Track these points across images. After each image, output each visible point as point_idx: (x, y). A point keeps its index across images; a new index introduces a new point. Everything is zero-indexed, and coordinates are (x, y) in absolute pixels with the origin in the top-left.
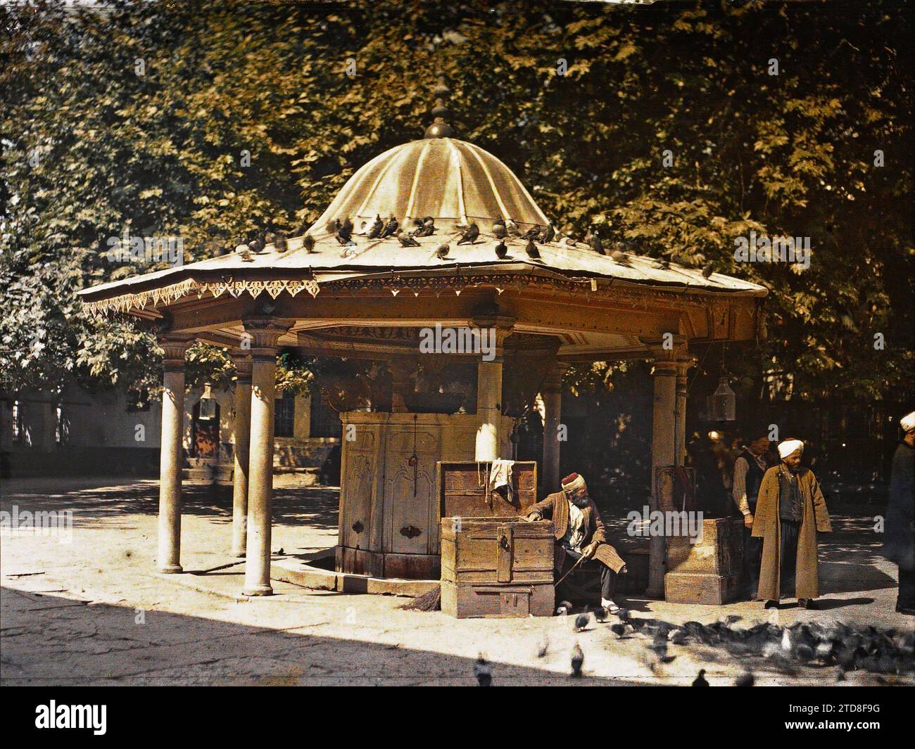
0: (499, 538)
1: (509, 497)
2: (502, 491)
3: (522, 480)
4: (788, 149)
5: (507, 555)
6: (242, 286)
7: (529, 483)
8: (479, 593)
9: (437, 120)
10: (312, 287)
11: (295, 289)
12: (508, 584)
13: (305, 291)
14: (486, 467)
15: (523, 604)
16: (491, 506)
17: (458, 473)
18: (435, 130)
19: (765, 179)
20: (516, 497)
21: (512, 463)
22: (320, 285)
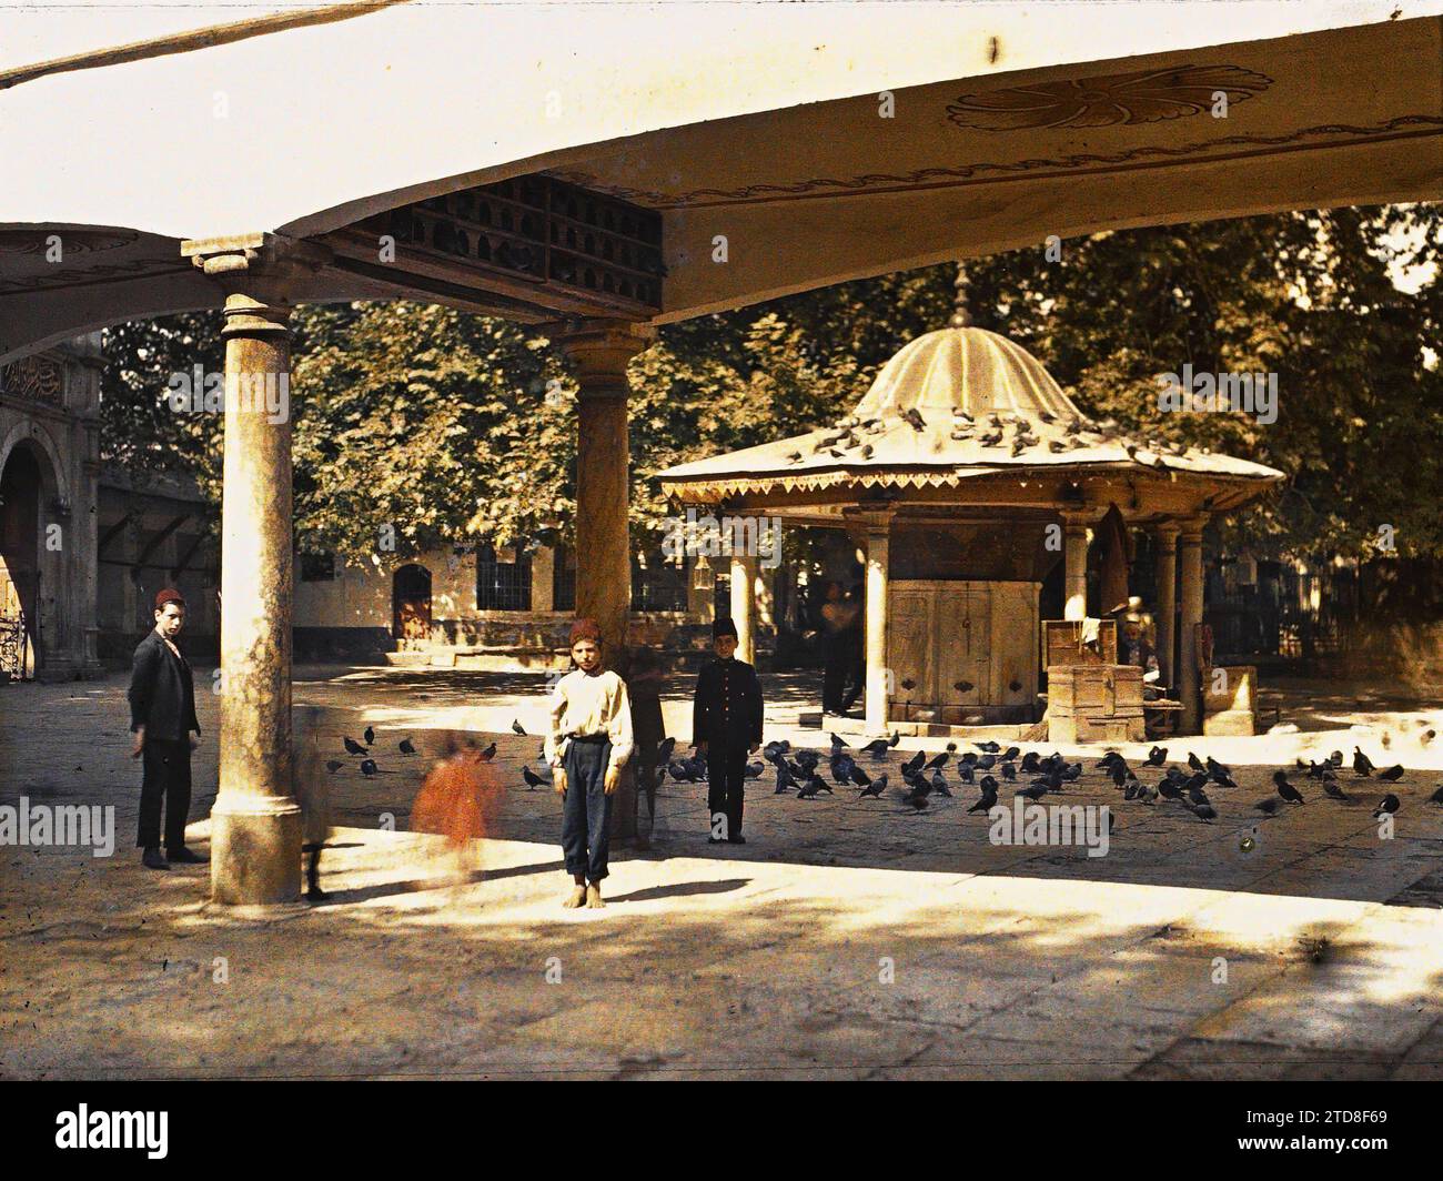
0: (1105, 680)
1: (1097, 649)
2: (1091, 644)
3: (1105, 635)
4: (1248, 331)
5: (1111, 694)
6: (890, 479)
7: (1110, 637)
8: (1091, 724)
9: (960, 310)
10: (952, 480)
11: (937, 481)
12: (1111, 717)
13: (945, 483)
14: (1078, 625)
15: (1123, 732)
16: (1083, 657)
17: (1058, 630)
18: (959, 320)
19: (1228, 357)
20: (1101, 649)
21: (1099, 621)
22: (959, 478)
